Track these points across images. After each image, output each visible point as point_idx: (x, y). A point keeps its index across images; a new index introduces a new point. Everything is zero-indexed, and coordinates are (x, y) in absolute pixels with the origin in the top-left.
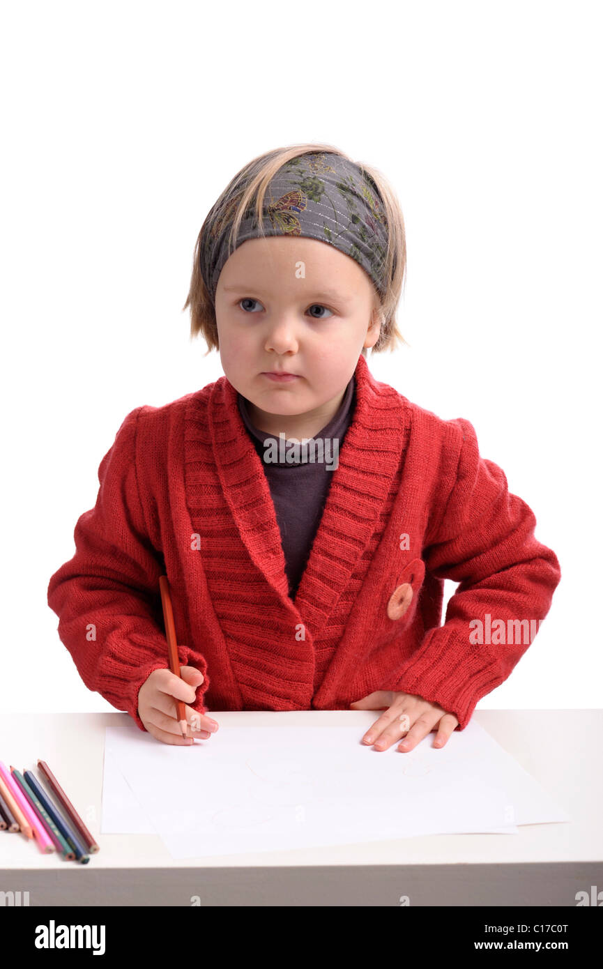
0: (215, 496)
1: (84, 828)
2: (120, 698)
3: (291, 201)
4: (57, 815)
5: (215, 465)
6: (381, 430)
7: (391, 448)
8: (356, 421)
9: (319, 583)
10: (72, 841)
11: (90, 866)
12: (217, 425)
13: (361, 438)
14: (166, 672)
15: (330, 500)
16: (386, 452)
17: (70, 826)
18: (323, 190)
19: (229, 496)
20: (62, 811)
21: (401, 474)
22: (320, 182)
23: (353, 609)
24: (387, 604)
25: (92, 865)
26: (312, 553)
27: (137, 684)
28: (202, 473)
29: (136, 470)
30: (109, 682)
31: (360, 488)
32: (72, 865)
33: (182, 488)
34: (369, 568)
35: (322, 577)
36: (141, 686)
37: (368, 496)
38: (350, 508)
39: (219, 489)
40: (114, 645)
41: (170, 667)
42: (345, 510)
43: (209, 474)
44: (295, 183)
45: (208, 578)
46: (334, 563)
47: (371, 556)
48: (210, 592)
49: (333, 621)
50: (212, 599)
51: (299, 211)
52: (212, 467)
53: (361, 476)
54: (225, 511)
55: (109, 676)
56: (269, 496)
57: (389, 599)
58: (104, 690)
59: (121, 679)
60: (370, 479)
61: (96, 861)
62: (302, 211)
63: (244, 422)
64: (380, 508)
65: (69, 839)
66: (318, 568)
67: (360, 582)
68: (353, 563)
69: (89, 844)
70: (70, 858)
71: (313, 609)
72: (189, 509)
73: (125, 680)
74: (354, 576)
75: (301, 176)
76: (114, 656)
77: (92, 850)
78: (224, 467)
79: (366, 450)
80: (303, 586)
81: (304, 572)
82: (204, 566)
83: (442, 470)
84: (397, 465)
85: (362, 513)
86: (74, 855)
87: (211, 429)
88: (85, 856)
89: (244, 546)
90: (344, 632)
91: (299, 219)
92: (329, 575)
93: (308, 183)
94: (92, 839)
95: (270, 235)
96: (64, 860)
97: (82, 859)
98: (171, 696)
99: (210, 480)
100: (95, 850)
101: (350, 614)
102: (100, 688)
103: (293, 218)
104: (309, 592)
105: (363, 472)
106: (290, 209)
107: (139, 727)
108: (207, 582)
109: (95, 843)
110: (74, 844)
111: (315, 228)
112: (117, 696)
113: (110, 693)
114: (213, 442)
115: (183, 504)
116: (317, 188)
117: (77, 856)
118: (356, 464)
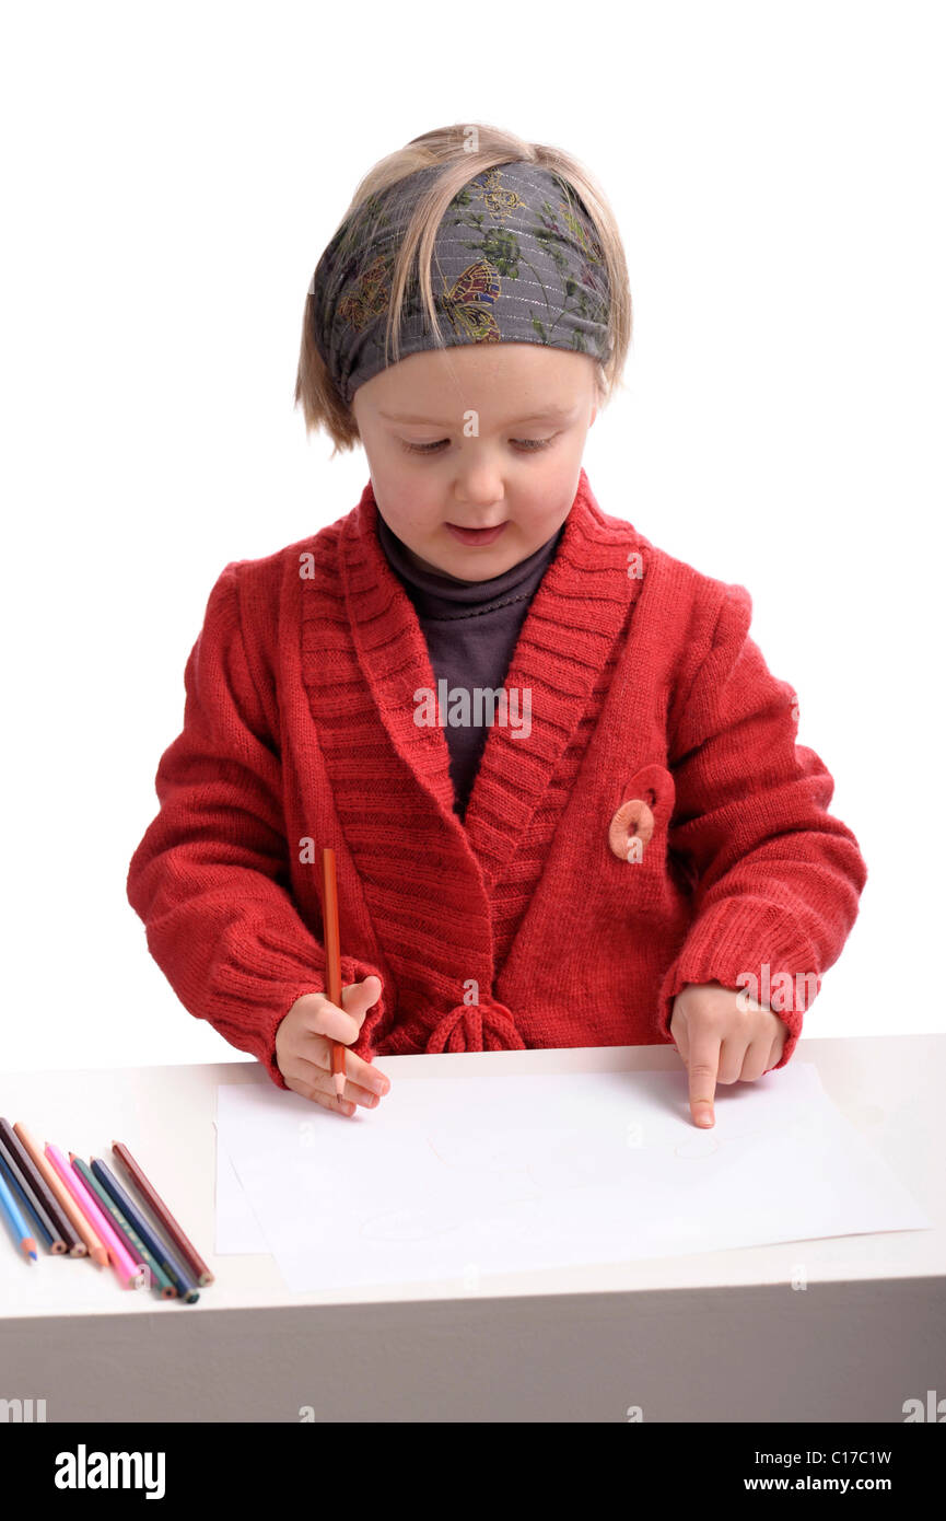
0: (346, 665)
1: (188, 1247)
2: (242, 1032)
3: (477, 283)
4: (146, 1228)
5: (348, 624)
6: (600, 570)
7: (613, 595)
8: (561, 555)
9: (500, 790)
10: (170, 1267)
11: (199, 1306)
12: (351, 568)
13: (567, 581)
14: (318, 998)
15: (514, 665)
16: (605, 600)
17: (166, 1245)
18: (518, 250)
19: (367, 665)
20: (152, 1219)
21: (625, 633)
22: (510, 235)
23: (556, 835)
24: (608, 828)
25: (203, 1304)
26: (487, 745)
27: (275, 1016)
28: (329, 633)
29: (243, 637)
30: (225, 1003)
31: (560, 648)
32: (171, 1306)
33: (297, 658)
34: (579, 772)
35: (503, 781)
36: (281, 1021)
37: (573, 660)
38: (545, 676)
39: (352, 654)
40: (235, 946)
41: (326, 991)
42: (537, 680)
43: (340, 634)
44: (474, 247)
45: (335, 792)
46: (520, 759)
47: (579, 752)
48: (338, 812)
49: (524, 852)
50: (342, 823)
51: (491, 301)
52: (344, 626)
53: (563, 632)
54: (361, 684)
55: (226, 995)
56: (426, 658)
57: (611, 821)
58: (217, 1017)
59: (244, 1001)
60: (576, 636)
61: (210, 1299)
62: (496, 299)
63: (386, 556)
64: (593, 680)
65: (164, 1265)
66: (496, 766)
67: (565, 793)
68: (552, 761)
69: (197, 1271)
70: (169, 1295)
71: (493, 831)
72: (306, 687)
73: (248, 1002)
74: (555, 783)
75: (480, 230)
76: (235, 964)
77: (202, 1281)
78: (362, 624)
79: (574, 598)
80: (476, 796)
81: (477, 776)
82: (328, 773)
83: (691, 633)
84: (623, 620)
85: (565, 684)
86: (174, 1291)
87: (344, 574)
88: (192, 1292)
89: (386, 735)
90: (543, 869)
91: (493, 314)
92: (514, 778)
93: (494, 243)
94: (203, 1263)
95: (453, 345)
96: (159, 1298)
97: (187, 1296)
98: (324, 1037)
99: (341, 643)
100: (208, 1281)
101: (552, 843)
102: (210, 1014)
103: (485, 314)
104: (485, 804)
105: (567, 627)
106: (477, 299)
107: (275, 1081)
108: (334, 797)
109: (208, 1270)
110: (173, 1272)
111: (520, 325)
112: (237, 1028)
113: (225, 1023)
114: (347, 592)
115: (297, 681)
116: (509, 250)
117: (179, 1292)
118: (557, 615)
